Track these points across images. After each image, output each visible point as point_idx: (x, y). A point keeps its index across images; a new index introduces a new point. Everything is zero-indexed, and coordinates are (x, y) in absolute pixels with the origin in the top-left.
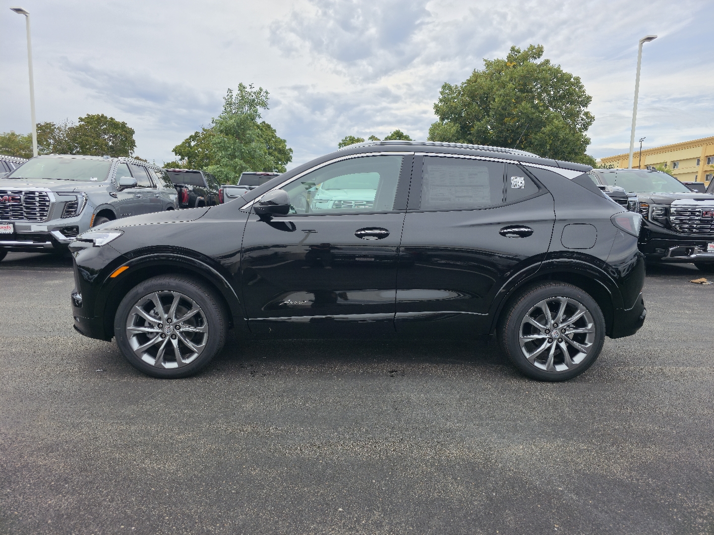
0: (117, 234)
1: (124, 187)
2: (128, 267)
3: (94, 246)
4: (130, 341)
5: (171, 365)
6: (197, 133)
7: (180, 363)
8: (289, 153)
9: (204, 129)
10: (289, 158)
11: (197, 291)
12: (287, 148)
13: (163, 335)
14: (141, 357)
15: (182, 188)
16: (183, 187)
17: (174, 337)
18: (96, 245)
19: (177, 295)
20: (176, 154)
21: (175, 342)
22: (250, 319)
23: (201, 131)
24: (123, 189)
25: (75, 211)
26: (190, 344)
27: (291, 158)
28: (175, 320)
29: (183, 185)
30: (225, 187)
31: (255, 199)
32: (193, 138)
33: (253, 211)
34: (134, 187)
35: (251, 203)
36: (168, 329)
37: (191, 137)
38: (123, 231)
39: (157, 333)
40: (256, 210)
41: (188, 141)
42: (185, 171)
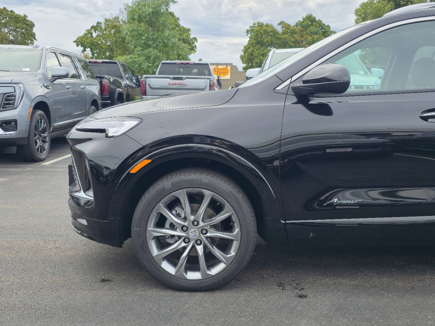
0: (134, 123)
1: (56, 78)
2: (151, 161)
3: (107, 136)
4: (149, 244)
5: (193, 276)
6: (98, 23)
7: (204, 274)
8: (194, 43)
9: (106, 20)
10: (193, 48)
11: (232, 190)
12: (192, 37)
13: (187, 240)
14: (161, 264)
15: (103, 80)
16: (103, 78)
17: (199, 242)
18: (110, 135)
19: (208, 194)
20: (78, 45)
21: (200, 249)
22: (287, 222)
23: (102, 21)
24: (56, 80)
25: (13, 104)
26: (217, 252)
27: (196, 48)
28: (201, 224)
29: (102, 76)
30: (148, 78)
31: (292, 77)
32: (94, 28)
33: (291, 92)
34: (66, 77)
35: (288, 82)
36: (193, 233)
37: (93, 27)
38: (140, 118)
39: (180, 237)
40: (294, 89)
41: (89, 32)
42: (101, 62)
